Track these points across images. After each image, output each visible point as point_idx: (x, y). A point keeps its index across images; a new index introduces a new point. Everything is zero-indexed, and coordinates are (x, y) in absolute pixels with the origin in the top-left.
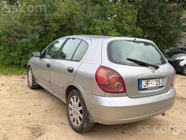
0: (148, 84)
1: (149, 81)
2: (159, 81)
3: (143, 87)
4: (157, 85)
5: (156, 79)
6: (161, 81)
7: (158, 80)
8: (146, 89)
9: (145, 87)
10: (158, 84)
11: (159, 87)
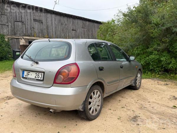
0: (28, 74)
1: (30, 73)
2: (39, 75)
3: (25, 76)
4: (35, 77)
5: (36, 73)
6: (40, 75)
7: (38, 73)
8: (26, 78)
9: (26, 76)
10: (37, 77)
11: (37, 80)
